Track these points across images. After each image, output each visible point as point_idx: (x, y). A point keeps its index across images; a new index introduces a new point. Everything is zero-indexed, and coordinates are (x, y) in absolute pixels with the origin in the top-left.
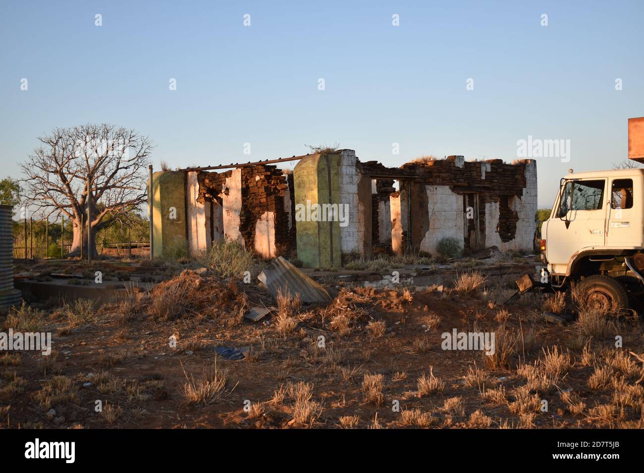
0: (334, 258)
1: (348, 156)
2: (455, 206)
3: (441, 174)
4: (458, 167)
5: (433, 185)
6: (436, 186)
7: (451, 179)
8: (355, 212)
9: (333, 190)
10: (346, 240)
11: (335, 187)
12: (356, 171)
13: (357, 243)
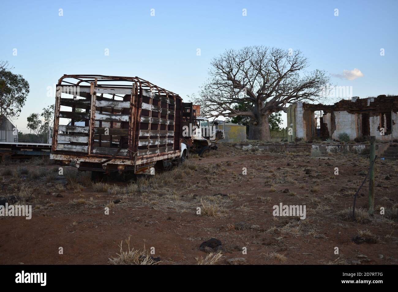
0: (292, 140)
2: (350, 119)
3: (343, 106)
5: (338, 111)
7: (348, 108)
8: (302, 123)
9: (292, 117)
10: (299, 134)
11: (293, 115)
12: (302, 109)
13: (303, 135)
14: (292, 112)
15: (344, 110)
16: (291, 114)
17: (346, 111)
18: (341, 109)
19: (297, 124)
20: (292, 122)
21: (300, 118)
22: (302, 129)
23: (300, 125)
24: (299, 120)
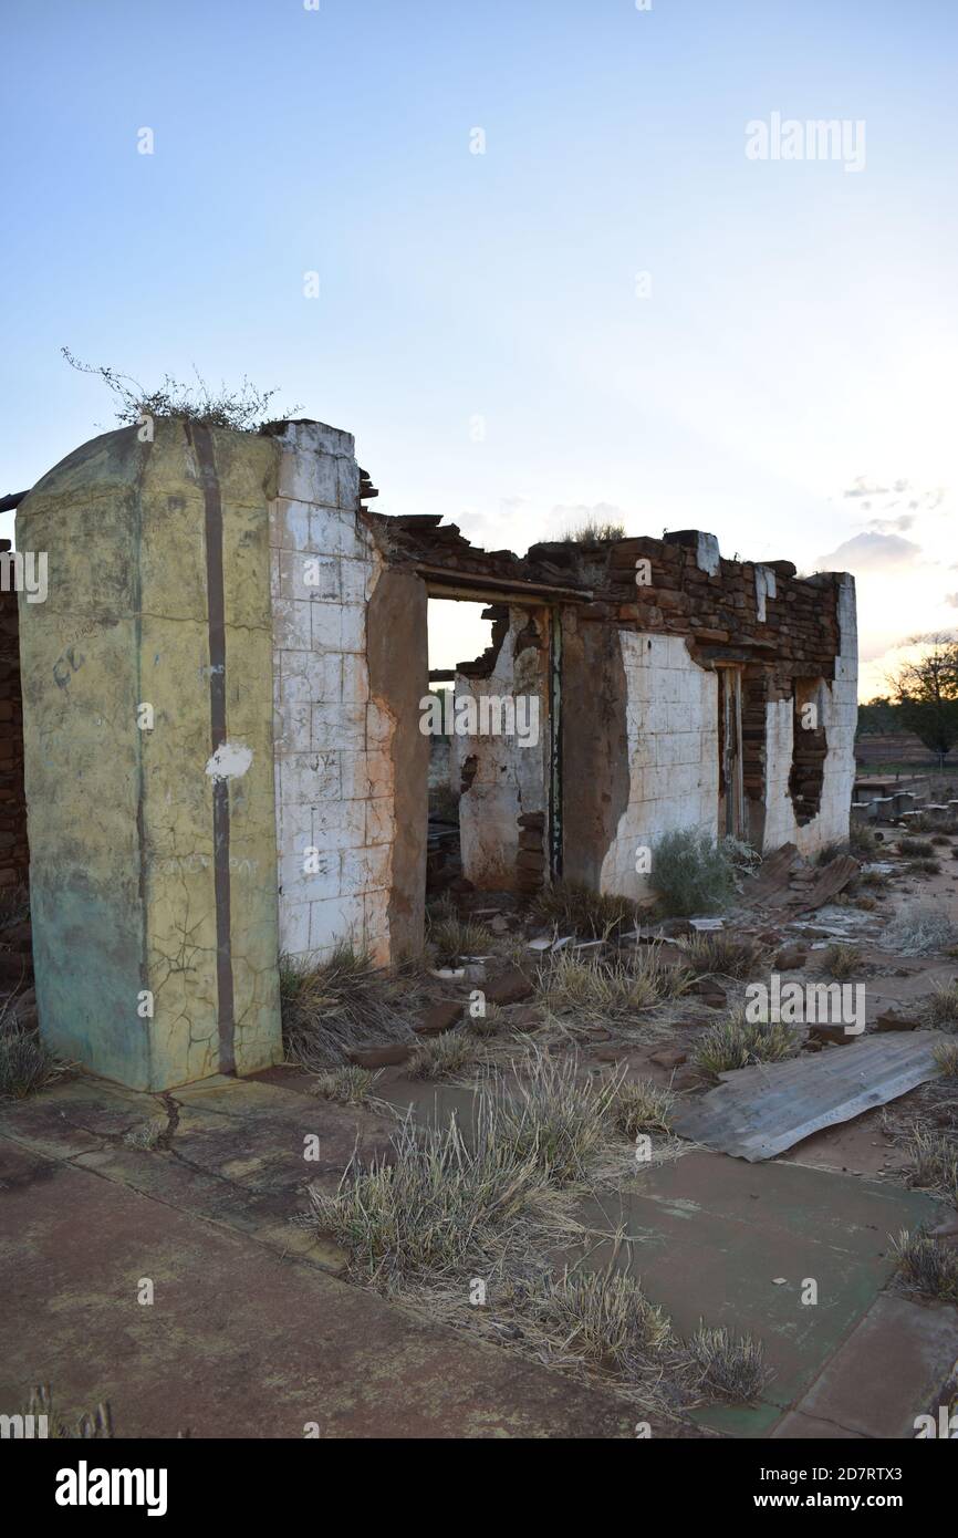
0: (238, 1013)
1: (317, 454)
2: (697, 714)
4: (704, 573)
5: (639, 630)
6: (647, 637)
8: (351, 745)
9: (236, 628)
10: (302, 899)
11: (248, 609)
12: (358, 538)
13: (359, 905)
14: (229, 542)
15: (668, 632)
16: (227, 586)
17: (680, 641)
19: (280, 756)
20: (233, 718)
21: (325, 668)
22: (344, 825)
23: (320, 769)
24: (311, 688)
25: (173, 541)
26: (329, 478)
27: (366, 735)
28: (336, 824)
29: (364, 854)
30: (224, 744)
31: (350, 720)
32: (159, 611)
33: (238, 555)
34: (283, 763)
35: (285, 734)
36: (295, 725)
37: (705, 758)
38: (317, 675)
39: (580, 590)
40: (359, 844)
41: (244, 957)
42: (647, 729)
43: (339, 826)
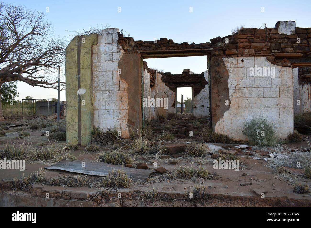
0: (82, 135)
1: (107, 34)
2: (276, 81)
3: (253, 44)
4: (283, 34)
5: (238, 57)
6: (242, 58)
7: (270, 49)
8: (115, 89)
9: (83, 69)
10: (104, 118)
11: (85, 65)
12: (118, 48)
13: (118, 121)
14: (82, 54)
15: (256, 56)
16: (81, 62)
18: (247, 50)
19: (98, 91)
20: (82, 84)
21: (108, 74)
22: (114, 105)
23: (108, 94)
24: (105, 78)
25: (71, 56)
26: (110, 38)
27: (119, 87)
28: (112, 104)
29: (119, 111)
30: (80, 88)
31: (115, 84)
32: (69, 67)
33: (84, 56)
34: (99, 93)
35: (99, 87)
36: (101, 85)
37: (282, 96)
38: (106, 76)
39: (206, 48)
40: (118, 109)
41: (84, 125)
42: (240, 86)
43: (113, 105)
